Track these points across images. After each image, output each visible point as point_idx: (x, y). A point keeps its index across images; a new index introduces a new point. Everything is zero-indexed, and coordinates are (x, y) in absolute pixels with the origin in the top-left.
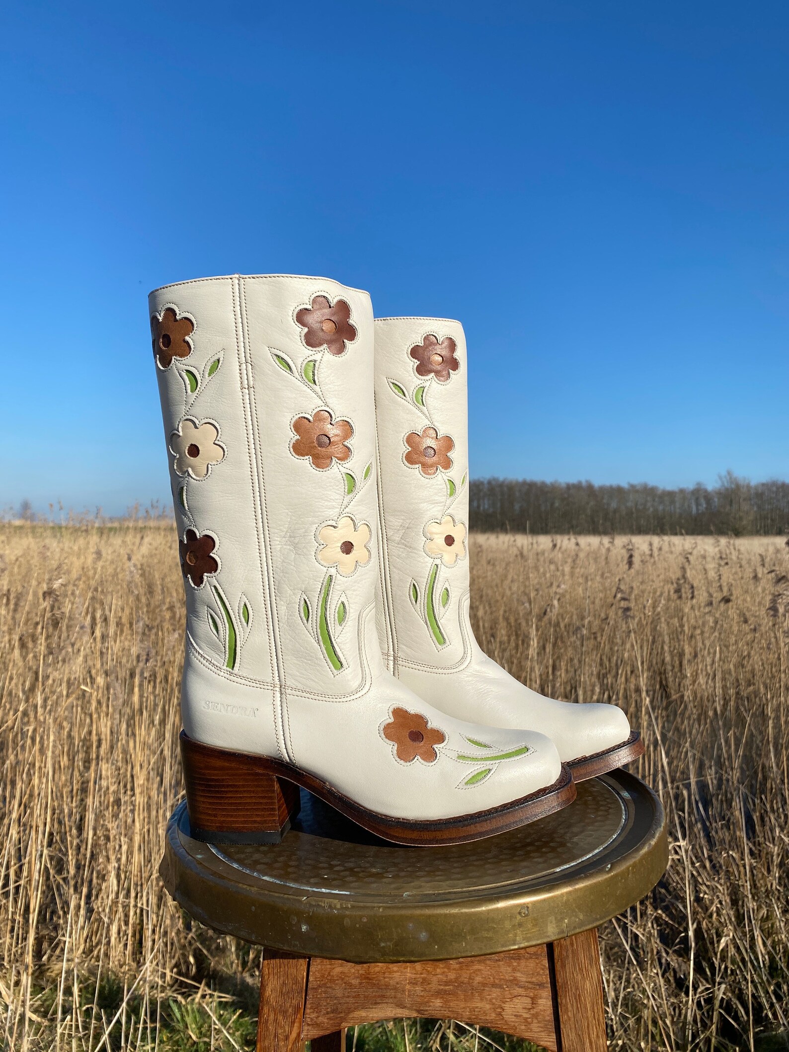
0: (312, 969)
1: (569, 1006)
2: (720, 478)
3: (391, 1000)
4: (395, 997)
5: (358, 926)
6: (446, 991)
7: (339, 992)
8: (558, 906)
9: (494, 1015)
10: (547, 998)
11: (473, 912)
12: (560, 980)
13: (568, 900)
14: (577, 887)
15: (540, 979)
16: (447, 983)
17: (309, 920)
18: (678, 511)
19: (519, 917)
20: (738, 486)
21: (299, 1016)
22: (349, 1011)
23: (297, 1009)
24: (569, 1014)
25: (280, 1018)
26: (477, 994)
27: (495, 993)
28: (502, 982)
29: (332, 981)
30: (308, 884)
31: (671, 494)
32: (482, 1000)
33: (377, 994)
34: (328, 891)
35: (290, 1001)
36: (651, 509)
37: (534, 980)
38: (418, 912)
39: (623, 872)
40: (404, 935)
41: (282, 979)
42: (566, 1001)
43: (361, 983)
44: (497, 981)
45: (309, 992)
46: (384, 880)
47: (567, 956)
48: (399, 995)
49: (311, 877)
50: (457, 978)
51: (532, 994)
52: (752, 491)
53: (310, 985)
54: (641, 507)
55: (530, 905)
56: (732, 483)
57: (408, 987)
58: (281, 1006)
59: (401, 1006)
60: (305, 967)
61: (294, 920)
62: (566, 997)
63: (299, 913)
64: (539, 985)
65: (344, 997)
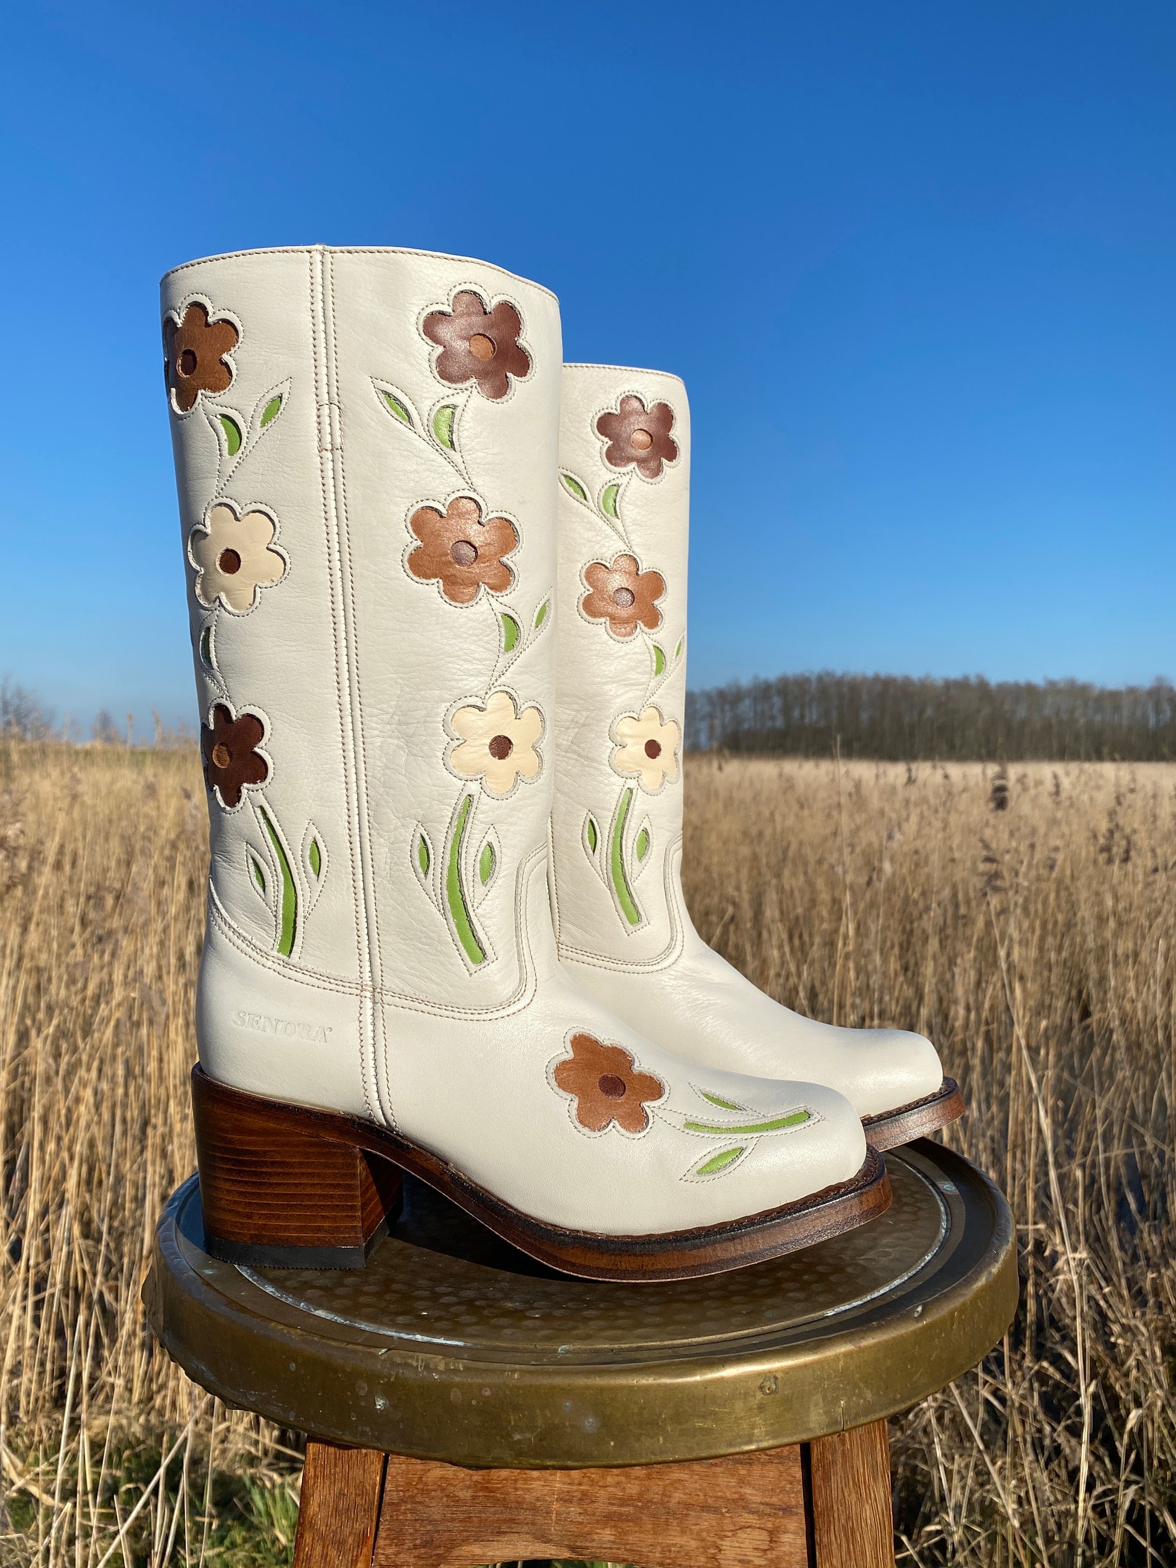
0: (391, 1470)
1: (834, 1546)
3: (525, 1528)
4: (533, 1524)
5: (474, 1402)
6: (621, 1514)
7: (436, 1511)
8: (829, 1377)
9: (703, 1559)
10: (794, 1533)
11: (679, 1384)
12: (819, 1502)
13: (846, 1369)
14: (864, 1343)
15: (786, 1499)
16: (623, 1502)
17: (389, 1390)
18: (1125, 722)
19: (759, 1395)
21: (365, 1550)
22: (452, 1545)
23: (362, 1539)
24: (834, 1561)
25: (333, 1553)
26: (675, 1523)
27: (707, 1521)
28: (720, 1503)
29: (425, 1492)
30: (394, 1325)
31: (1114, 697)
32: (683, 1532)
33: (503, 1517)
34: (426, 1339)
35: (350, 1523)
36: (1082, 721)
37: (774, 1500)
38: (582, 1381)
39: (942, 1320)
40: (556, 1421)
41: (338, 1486)
42: (830, 1538)
43: (474, 1498)
44: (710, 1501)
45: (385, 1509)
46: (528, 1323)
47: (834, 1462)
48: (540, 1520)
49: (398, 1314)
50: (641, 1494)
51: (770, 1525)
53: (386, 1498)
54: (1065, 717)
55: (779, 1375)
57: (555, 1506)
58: (335, 1532)
59: (543, 1538)
60: (379, 1467)
61: (363, 1388)
62: (828, 1531)
63: (372, 1378)
64: (783, 1510)
65: (444, 1520)
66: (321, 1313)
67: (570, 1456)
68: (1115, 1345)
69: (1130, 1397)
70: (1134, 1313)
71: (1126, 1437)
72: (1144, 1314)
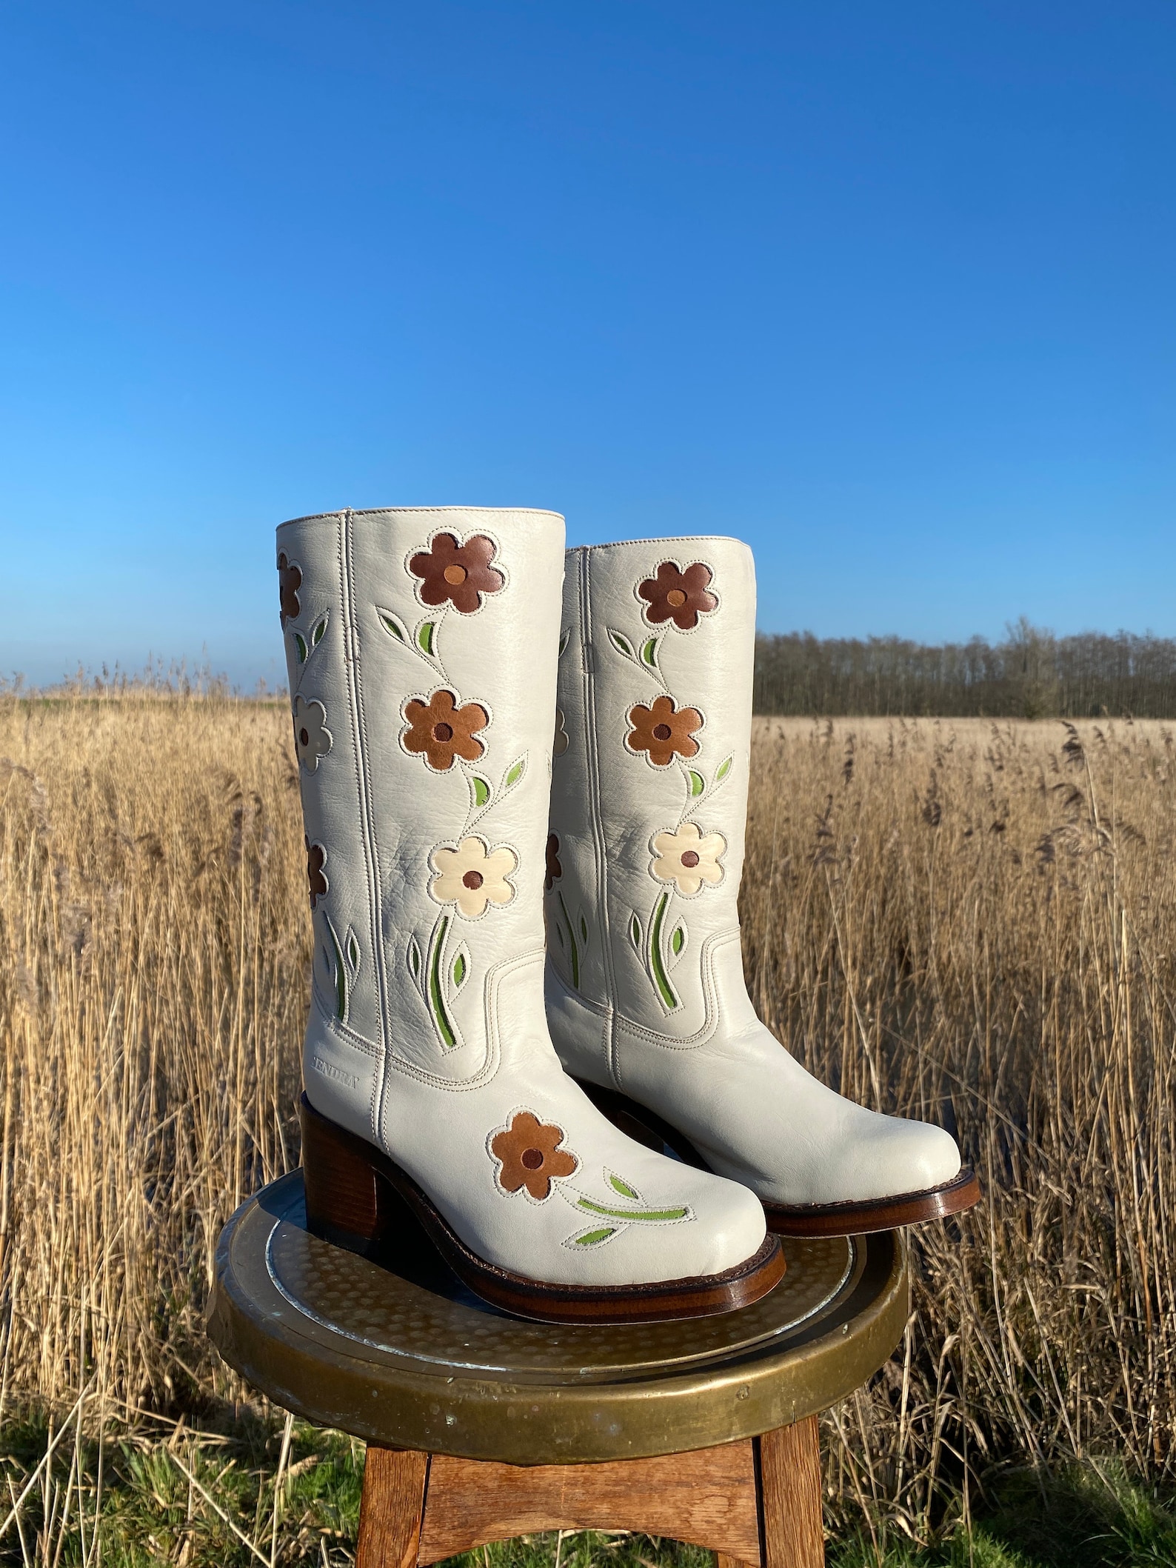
0: (434, 1469)
1: (778, 1506)
2: (1009, 629)
3: (540, 1508)
4: (547, 1503)
5: (526, 1417)
6: (615, 1492)
7: (470, 1501)
8: (784, 1384)
9: (678, 1522)
10: (748, 1498)
12: (766, 1474)
13: (797, 1376)
14: (809, 1357)
15: (740, 1473)
16: (617, 1483)
17: (456, 1409)
19: (736, 1400)
20: (1036, 643)
21: (414, 1533)
22: (484, 1524)
23: (412, 1525)
24: (778, 1517)
25: (389, 1537)
26: (656, 1496)
27: (682, 1493)
28: (691, 1478)
29: (461, 1485)
30: (445, 1356)
32: (662, 1503)
33: (522, 1500)
34: (475, 1366)
35: (402, 1513)
37: (732, 1474)
38: (608, 1397)
39: (862, 1335)
40: (588, 1428)
41: (392, 1484)
42: (774, 1500)
43: (500, 1486)
44: (683, 1478)
45: (429, 1500)
46: (551, 1350)
47: (778, 1443)
48: (551, 1501)
49: (446, 1346)
51: (728, 1493)
52: (1057, 650)
53: (430, 1491)
55: (751, 1385)
56: (1026, 637)
57: (564, 1489)
58: (390, 1521)
59: (554, 1514)
60: (425, 1468)
61: (436, 1410)
63: (443, 1401)
64: (739, 1481)
65: (476, 1505)
66: (381, 1347)
67: (596, 1453)
68: (932, 1277)
69: (945, 1323)
70: (949, 1247)
71: (942, 1360)
72: (958, 1248)
